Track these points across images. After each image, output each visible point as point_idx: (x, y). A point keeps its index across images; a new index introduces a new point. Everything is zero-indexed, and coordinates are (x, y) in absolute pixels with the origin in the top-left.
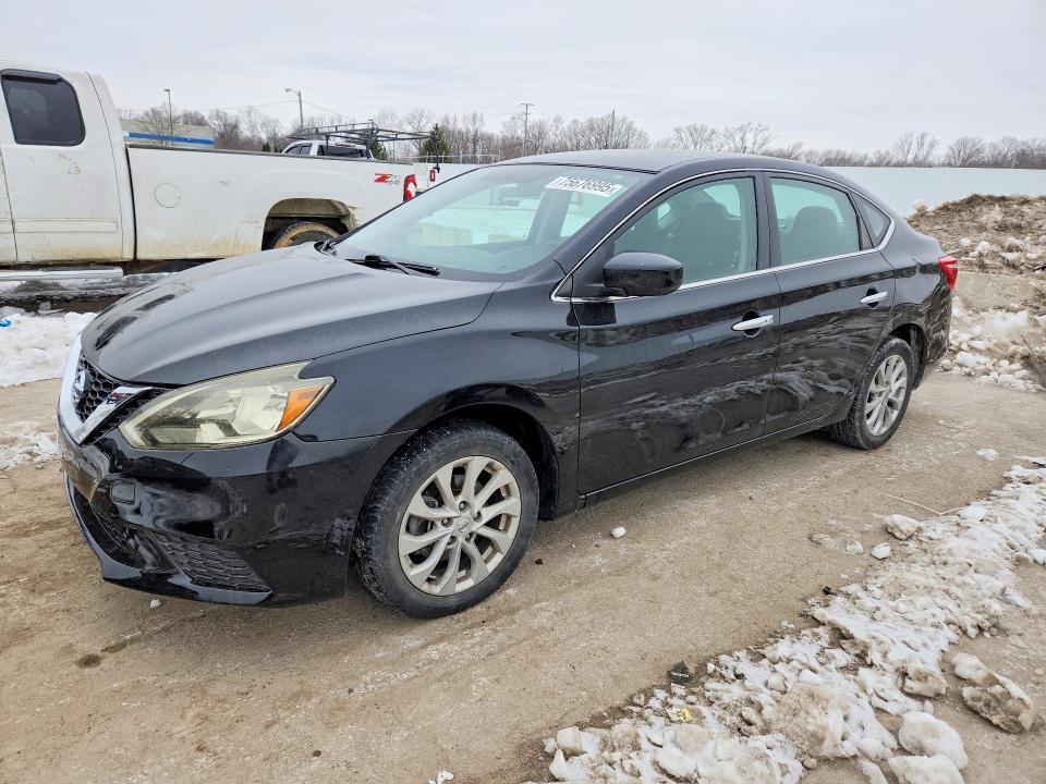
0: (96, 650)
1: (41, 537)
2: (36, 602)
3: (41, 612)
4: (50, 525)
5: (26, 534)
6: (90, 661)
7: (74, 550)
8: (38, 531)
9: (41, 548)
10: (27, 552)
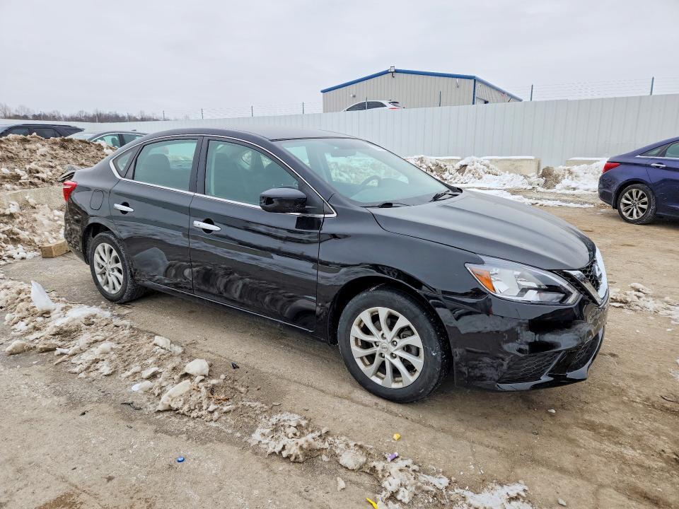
0: (608, 357)
1: (603, 421)
2: (623, 385)
3: (623, 380)
4: (592, 427)
5: (611, 428)
6: (613, 355)
7: (589, 399)
8: (602, 426)
9: (607, 412)
10: (617, 415)
